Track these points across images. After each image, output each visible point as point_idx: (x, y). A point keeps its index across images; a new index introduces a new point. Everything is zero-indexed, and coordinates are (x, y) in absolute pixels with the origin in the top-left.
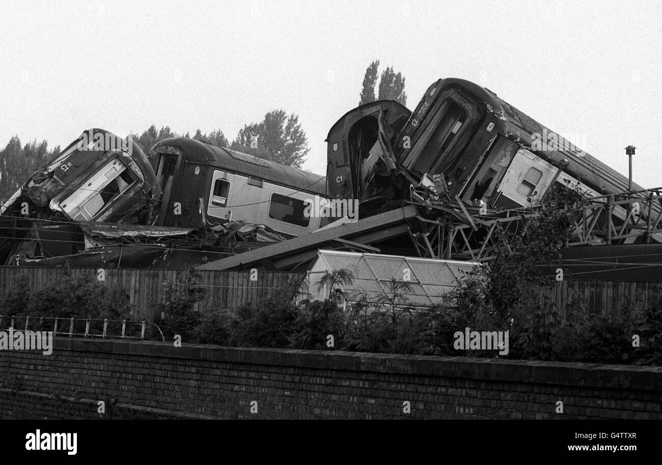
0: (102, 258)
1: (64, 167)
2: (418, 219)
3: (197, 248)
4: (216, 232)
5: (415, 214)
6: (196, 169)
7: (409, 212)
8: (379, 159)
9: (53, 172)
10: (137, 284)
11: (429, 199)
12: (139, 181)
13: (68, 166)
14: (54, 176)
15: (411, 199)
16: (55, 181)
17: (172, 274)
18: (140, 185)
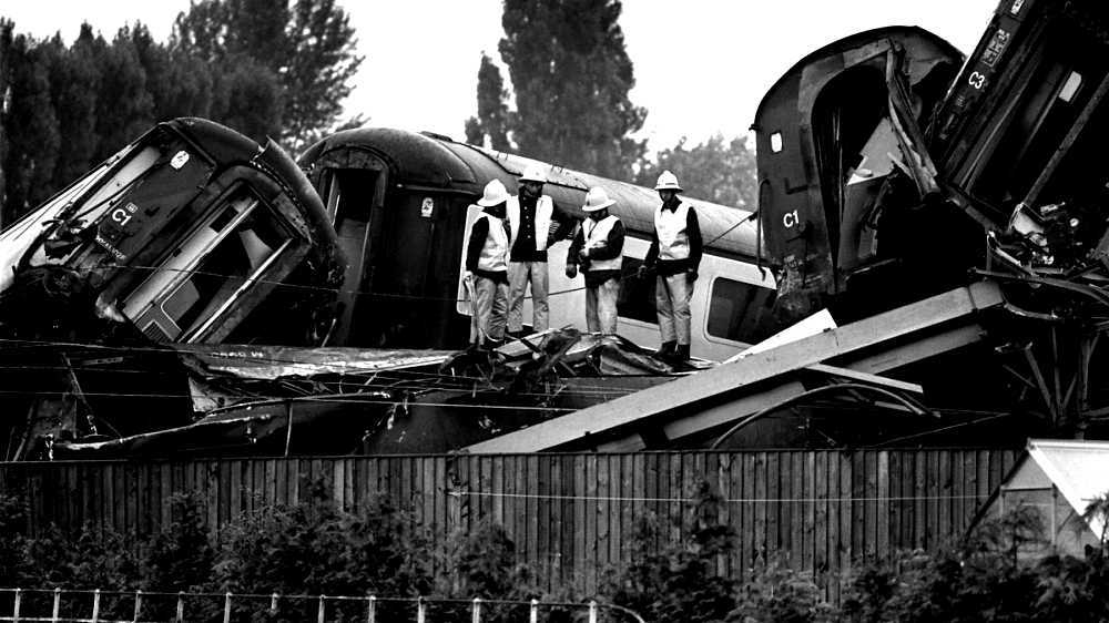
0: (249, 432)
1: (119, 215)
2: (1009, 311)
3: (467, 398)
4: (509, 358)
5: (1001, 301)
6: (425, 203)
7: (985, 297)
8: (893, 172)
9: (93, 227)
10: (350, 492)
11: (1030, 264)
12: (298, 240)
13: (128, 213)
14: (98, 238)
15: (988, 266)
16: (99, 249)
17: (435, 466)
18: (304, 250)
